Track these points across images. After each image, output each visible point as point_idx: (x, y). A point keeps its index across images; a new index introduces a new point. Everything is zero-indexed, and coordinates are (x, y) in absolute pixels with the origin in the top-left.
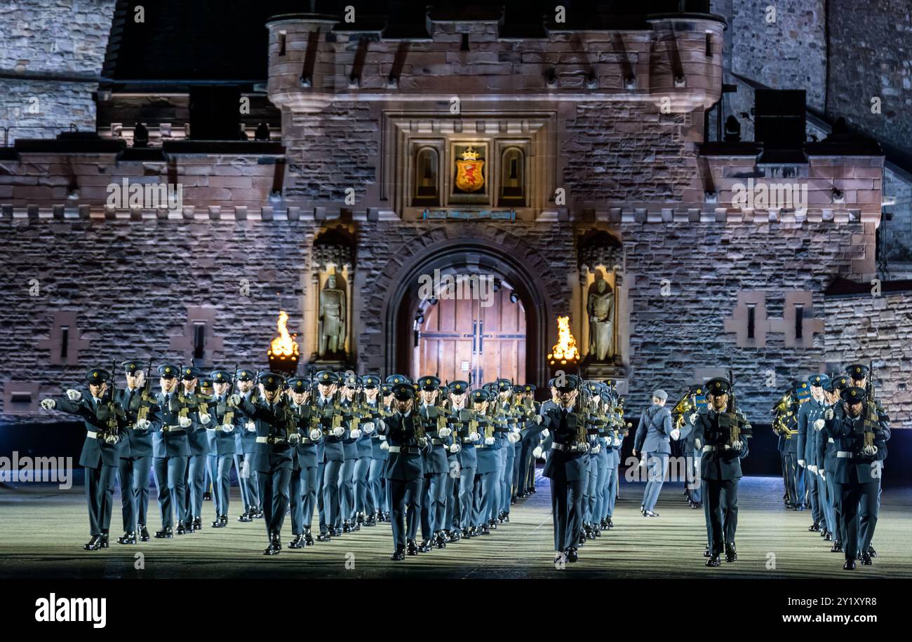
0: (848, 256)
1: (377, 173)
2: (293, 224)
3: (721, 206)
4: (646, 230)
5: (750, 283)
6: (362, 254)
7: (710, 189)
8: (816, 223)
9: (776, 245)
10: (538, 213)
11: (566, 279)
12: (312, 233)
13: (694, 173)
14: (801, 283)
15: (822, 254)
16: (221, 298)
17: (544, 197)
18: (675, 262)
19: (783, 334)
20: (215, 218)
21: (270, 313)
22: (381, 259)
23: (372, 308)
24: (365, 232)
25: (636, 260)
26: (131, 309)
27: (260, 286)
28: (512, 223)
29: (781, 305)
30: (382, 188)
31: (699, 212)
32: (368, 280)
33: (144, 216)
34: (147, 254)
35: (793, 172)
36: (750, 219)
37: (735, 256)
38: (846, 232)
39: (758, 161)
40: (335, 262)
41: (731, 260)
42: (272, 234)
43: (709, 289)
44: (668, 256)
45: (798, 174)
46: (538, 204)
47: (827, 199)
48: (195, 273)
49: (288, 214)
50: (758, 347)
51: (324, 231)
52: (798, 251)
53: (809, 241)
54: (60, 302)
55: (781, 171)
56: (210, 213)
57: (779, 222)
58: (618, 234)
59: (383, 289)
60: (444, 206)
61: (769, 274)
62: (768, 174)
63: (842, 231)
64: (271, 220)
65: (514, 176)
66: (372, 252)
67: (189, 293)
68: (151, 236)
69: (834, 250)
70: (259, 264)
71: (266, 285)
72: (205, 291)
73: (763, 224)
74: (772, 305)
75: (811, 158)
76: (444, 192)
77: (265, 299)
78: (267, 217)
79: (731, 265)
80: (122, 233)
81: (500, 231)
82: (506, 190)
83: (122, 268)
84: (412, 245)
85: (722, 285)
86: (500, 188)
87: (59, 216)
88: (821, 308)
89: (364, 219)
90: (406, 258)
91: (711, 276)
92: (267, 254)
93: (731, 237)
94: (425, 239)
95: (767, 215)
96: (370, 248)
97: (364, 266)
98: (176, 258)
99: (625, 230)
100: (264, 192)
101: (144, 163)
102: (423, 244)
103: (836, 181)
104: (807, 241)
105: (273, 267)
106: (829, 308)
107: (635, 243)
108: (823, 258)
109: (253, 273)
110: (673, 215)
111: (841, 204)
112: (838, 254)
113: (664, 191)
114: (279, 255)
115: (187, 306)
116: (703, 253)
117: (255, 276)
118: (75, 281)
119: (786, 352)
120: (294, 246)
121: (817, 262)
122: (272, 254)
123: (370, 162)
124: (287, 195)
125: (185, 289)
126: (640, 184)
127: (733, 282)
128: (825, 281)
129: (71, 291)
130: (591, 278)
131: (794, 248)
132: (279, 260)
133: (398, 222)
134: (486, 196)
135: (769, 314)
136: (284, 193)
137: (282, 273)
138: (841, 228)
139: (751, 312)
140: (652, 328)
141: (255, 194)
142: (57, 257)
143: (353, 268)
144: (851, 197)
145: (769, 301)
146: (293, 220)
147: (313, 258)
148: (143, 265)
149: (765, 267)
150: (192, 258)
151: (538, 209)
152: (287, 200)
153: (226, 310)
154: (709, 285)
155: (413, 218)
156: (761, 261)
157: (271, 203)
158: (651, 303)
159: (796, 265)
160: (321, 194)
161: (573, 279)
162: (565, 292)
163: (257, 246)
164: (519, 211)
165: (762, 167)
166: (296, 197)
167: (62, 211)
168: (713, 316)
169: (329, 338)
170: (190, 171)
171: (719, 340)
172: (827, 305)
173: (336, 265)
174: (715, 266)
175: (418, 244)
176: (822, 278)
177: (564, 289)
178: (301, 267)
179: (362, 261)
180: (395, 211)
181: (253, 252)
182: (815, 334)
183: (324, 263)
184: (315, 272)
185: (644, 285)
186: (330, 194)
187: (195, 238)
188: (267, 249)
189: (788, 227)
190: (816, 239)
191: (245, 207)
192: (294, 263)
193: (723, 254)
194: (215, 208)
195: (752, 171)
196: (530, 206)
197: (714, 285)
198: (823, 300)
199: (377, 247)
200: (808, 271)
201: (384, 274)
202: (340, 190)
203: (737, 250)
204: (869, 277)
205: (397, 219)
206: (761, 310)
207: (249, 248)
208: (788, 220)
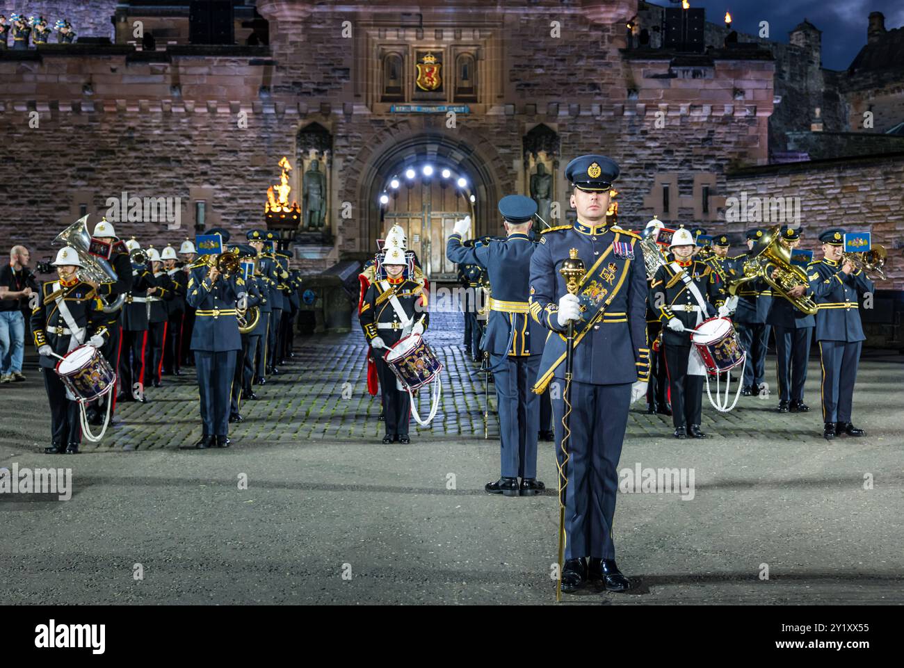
0: (746, 145)
1: (351, 74)
2: (280, 116)
3: (641, 102)
4: (579, 122)
5: (666, 167)
6: (339, 143)
7: (633, 89)
8: (719, 117)
9: (686, 135)
10: (488, 107)
11: (512, 163)
12: (297, 124)
13: (619, 74)
14: (707, 167)
15: (724, 142)
16: (219, 180)
17: (493, 94)
18: (602, 149)
19: (692, 208)
20: (213, 111)
21: (261, 192)
22: (355, 147)
23: (348, 188)
24: (342, 123)
25: (570, 148)
26: (140, 189)
27: (252, 169)
28: (466, 116)
29: (690, 185)
30: (356, 85)
31: (623, 107)
32: (344, 164)
33: (151, 110)
34: (154, 142)
35: (701, 74)
36: (664, 113)
37: (652, 144)
38: (744, 124)
39: (672, 64)
40: (316, 148)
41: (649, 148)
42: (262, 125)
43: (631, 172)
44: (597, 144)
45: (705, 75)
46: (488, 100)
47: (729, 96)
48: (196, 158)
49: (276, 108)
50: (672, 220)
51: (306, 122)
52: (704, 140)
53: (713, 131)
54: (79, 183)
55: (690, 73)
56: (208, 107)
57: (689, 116)
58: (554, 126)
59: (358, 172)
60: (408, 102)
61: (680, 159)
62: (680, 75)
63: (740, 124)
64: (261, 113)
65: (465, 78)
66: (347, 140)
67: (191, 175)
68: (158, 127)
69: (734, 139)
70: (251, 151)
71: (257, 168)
72: (204, 173)
73: (676, 117)
74: (683, 185)
75: (716, 62)
76: (409, 92)
77: (256, 181)
78: (258, 111)
79: (649, 152)
80: (132, 124)
82: (460, 90)
83: (133, 154)
84: (381, 135)
85: (642, 168)
86: (455, 88)
87: (77, 109)
88: (724, 188)
89: (341, 112)
90: (376, 145)
91: (632, 161)
92: (258, 142)
93: (649, 128)
94: (393, 130)
95: (679, 110)
96: (346, 137)
97: (341, 152)
98: (179, 146)
99: (560, 122)
100: (254, 88)
101: (151, 64)
102: (391, 134)
103: (736, 81)
104: (711, 132)
105: (263, 153)
106: (731, 187)
107: (569, 134)
108: (725, 145)
109: (246, 158)
110: (601, 110)
111: (741, 101)
112: (737, 143)
113: (595, 89)
114: (268, 142)
115: (190, 186)
116: (625, 142)
117: (248, 161)
118: (92, 165)
119: (695, 224)
120: (281, 135)
121: (719, 149)
122: (263, 142)
123: (345, 64)
124: (275, 92)
125: (187, 172)
126: (574, 83)
127: (650, 166)
128: (726, 165)
129: (88, 174)
130: (532, 164)
131: (701, 137)
132: (268, 147)
133: (370, 116)
134: (444, 93)
135: (681, 193)
136: (272, 90)
137: (271, 158)
138: (739, 121)
139: (666, 191)
141: (246, 91)
142: (75, 145)
143: (331, 154)
144: (749, 95)
145: (680, 182)
146: (280, 113)
147: (297, 146)
148: (152, 151)
149: (677, 154)
150: (193, 145)
151: (488, 104)
152: (275, 96)
153: (223, 190)
154: (631, 168)
155: (382, 112)
156: (673, 148)
157: (262, 99)
159: (704, 152)
160: (304, 91)
161: (518, 164)
162: (511, 175)
163: (249, 135)
164: (472, 106)
165: (675, 70)
166: (282, 93)
167: (80, 105)
168: (635, 194)
169: (312, 212)
170: (189, 71)
171: (640, 214)
172: (729, 185)
173: (317, 151)
174: (636, 153)
175: (387, 134)
176: (724, 163)
177: (510, 172)
178: (287, 153)
179: (339, 148)
180: (367, 105)
181: (246, 141)
182: (719, 209)
183: (308, 149)
184: (299, 157)
186: (312, 91)
187: (196, 128)
188: (258, 137)
189: (696, 120)
190: (719, 130)
191: (238, 102)
192: (281, 149)
193: (643, 142)
194: (213, 103)
195: (667, 73)
196: (481, 102)
197: (635, 168)
198: (725, 180)
199: (352, 137)
200: (713, 157)
201: (358, 159)
202: (320, 87)
203: (654, 139)
204: (763, 161)
205: (368, 112)
206: (674, 189)
207: (242, 137)
208: (696, 114)
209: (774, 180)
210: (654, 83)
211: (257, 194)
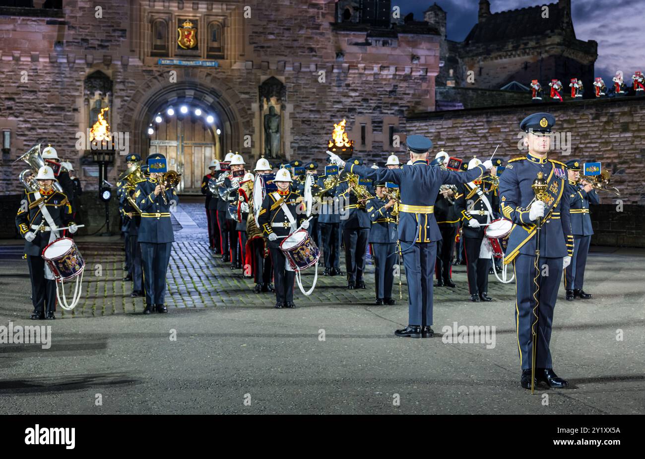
0: (420, 96)
1: (128, 34)
2: (71, 65)
3: (346, 62)
4: (300, 76)
5: (363, 111)
6: (118, 87)
7: (340, 53)
8: (401, 75)
9: (378, 88)
10: (233, 63)
11: (250, 105)
12: (84, 71)
13: (329, 42)
14: (392, 112)
15: (405, 94)
16: (21, 113)
17: (237, 53)
18: (317, 96)
19: (382, 142)
20: (17, 59)
21: (56, 124)
22: (131, 90)
23: (125, 122)
24: (120, 72)
25: (294, 95)
27: (49, 106)
28: (216, 69)
29: (381, 125)
30: (131, 43)
31: (333, 66)
32: (122, 103)
35: (388, 43)
36: (362, 71)
37: (353, 94)
38: (419, 81)
39: (368, 35)
40: (101, 91)
41: (351, 97)
42: (56, 71)
43: (338, 114)
44: (314, 93)
45: (391, 44)
46: (233, 57)
47: (408, 59)
48: (3, 96)
49: (68, 58)
50: (368, 150)
51: (92, 70)
52: (391, 92)
53: (397, 86)
55: (381, 42)
56: (13, 56)
57: (380, 74)
58: (282, 78)
59: (132, 110)
60: (172, 57)
61: (374, 105)
62: (374, 43)
63: (416, 81)
64: (56, 62)
65: (214, 40)
66: (124, 85)
69: (411, 92)
70: (48, 92)
71: (53, 105)
72: (10, 108)
73: (371, 74)
74: (376, 125)
75: (399, 35)
76: (172, 49)
77: (52, 115)
78: (54, 60)
79: (351, 100)
81: (208, 75)
82: (210, 49)
84: (151, 81)
85: (346, 111)
86: (207, 47)
88: (405, 127)
89: (119, 63)
90: (147, 89)
91: (339, 106)
92: (53, 85)
93: (351, 82)
94: (160, 78)
95: (373, 69)
96: (123, 82)
97: (119, 94)
99: (287, 76)
100: (50, 43)
102: (159, 81)
103: (413, 50)
104: (395, 86)
105: (57, 93)
106: (410, 127)
107: (293, 85)
108: (405, 96)
109: (44, 97)
111: (416, 64)
112: (414, 95)
113: (312, 52)
114: (62, 85)
116: (334, 92)
117: (45, 99)
119: (384, 153)
120: (72, 80)
121: (401, 99)
122: (57, 85)
123: (123, 26)
124: (67, 46)
126: (297, 47)
127: (352, 110)
128: (406, 110)
130: (266, 107)
131: (388, 90)
132: (62, 89)
133: (142, 67)
134: (199, 51)
135: (374, 130)
136: (65, 45)
137: (64, 98)
138: (415, 79)
139: (363, 129)
140: (304, 138)
141: (44, 44)
143: (112, 95)
144: (422, 60)
145: (373, 122)
146: (71, 63)
147: (85, 88)
149: (372, 101)
151: (233, 61)
152: (67, 49)
153: (25, 121)
154: (338, 111)
155: (152, 64)
156: (368, 97)
157: (56, 51)
158: (303, 122)
159: (390, 101)
160: (90, 45)
161: (255, 106)
162: (250, 114)
163: (47, 79)
164: (221, 61)
165: (370, 40)
166: (73, 47)
172: (408, 125)
173: (101, 93)
174: (342, 100)
175: (155, 81)
176: (404, 109)
177: (249, 112)
178: (77, 94)
179: (118, 91)
180: (140, 58)
181: (43, 84)
182: (401, 143)
183: (94, 91)
184: (86, 97)
185: (298, 110)
186: (96, 46)
187: (3, 73)
188: (53, 81)
189: (384, 77)
190: (401, 85)
191: (37, 53)
192: (71, 91)
193: (347, 92)
194: (17, 53)
195: (364, 41)
196: (227, 59)
197: (341, 111)
198: (405, 122)
199: (128, 82)
200: (396, 104)
201: (132, 100)
202: (103, 44)
203: (355, 90)
204: (431, 108)
205: (141, 64)
206: (369, 127)
207: (41, 80)
208: (385, 72)
209: (441, 122)
210: (355, 49)
211: (53, 125)
